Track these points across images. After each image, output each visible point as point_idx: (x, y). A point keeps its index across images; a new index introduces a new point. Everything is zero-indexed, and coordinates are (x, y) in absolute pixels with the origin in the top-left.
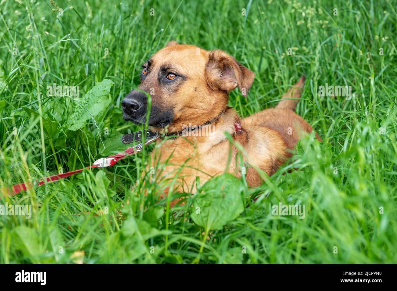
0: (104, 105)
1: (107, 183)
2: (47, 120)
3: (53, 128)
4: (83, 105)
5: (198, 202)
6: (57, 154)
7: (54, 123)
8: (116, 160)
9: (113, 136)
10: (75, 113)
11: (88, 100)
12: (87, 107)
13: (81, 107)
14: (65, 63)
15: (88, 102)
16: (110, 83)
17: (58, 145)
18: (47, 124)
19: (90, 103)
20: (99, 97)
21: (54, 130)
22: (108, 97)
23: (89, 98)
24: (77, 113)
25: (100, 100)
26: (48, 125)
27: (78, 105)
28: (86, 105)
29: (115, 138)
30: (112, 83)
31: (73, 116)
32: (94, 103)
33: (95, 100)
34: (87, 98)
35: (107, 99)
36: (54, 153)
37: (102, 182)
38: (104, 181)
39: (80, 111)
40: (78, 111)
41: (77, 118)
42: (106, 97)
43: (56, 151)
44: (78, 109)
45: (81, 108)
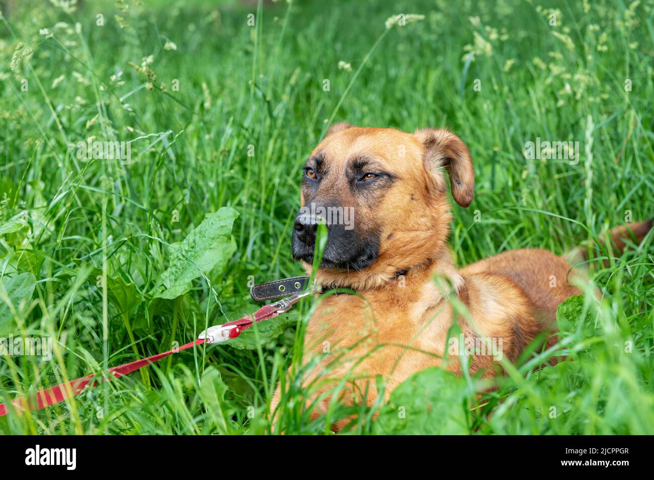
0: (223, 252)
1: (222, 389)
2: (117, 282)
3: (128, 295)
4: (184, 253)
5: (382, 422)
6: (138, 344)
7: (129, 287)
8: (240, 329)
9: (237, 308)
10: (169, 269)
11: (193, 245)
12: (192, 256)
13: (181, 257)
14: (157, 187)
15: (192, 247)
16: (232, 214)
17: (138, 327)
18: (117, 289)
19: (198, 249)
20: (213, 239)
21: (130, 299)
22: (230, 238)
23: (194, 241)
24: (174, 269)
25: (215, 244)
26: (119, 291)
27: (175, 255)
28: (189, 254)
29: (239, 311)
30: (235, 214)
31: (166, 274)
32: (205, 249)
33: (207, 244)
34: (191, 241)
35: (227, 242)
36: (133, 343)
37: (213, 388)
38: (217, 385)
39: (179, 265)
40: (175, 265)
41: (173, 277)
42: (226, 238)
43: (136, 338)
44: (175, 262)
45: (180, 259)
